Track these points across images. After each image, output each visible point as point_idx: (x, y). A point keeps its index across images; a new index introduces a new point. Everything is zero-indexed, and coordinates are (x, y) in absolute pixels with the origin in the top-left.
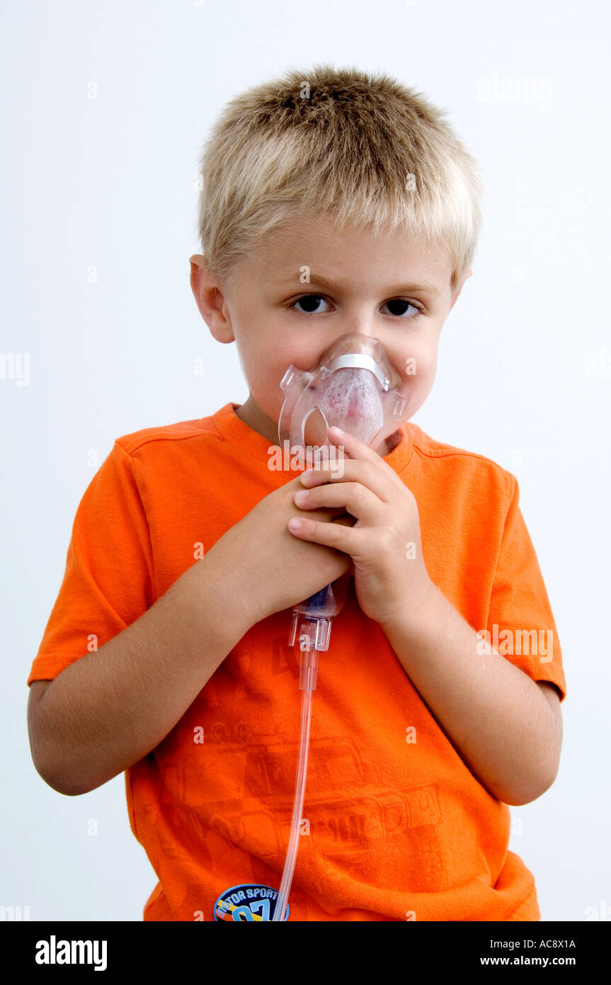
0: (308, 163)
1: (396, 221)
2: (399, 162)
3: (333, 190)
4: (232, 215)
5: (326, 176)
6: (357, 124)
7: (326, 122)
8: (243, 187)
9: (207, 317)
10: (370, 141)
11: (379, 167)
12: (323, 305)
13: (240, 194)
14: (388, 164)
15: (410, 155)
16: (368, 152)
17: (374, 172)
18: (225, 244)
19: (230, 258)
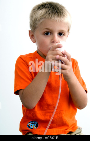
0: (47, 12)
1: (60, 20)
2: (60, 11)
4: (35, 22)
5: (49, 14)
7: (48, 7)
9: (31, 39)
10: (55, 9)
11: (57, 12)
12: (49, 34)
13: (36, 18)
14: (58, 12)
18: (34, 26)
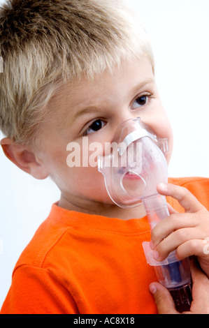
0: (55, 57)
2: (100, 27)
3: (77, 63)
5: (69, 59)
6: (64, 20)
7: (45, 28)
8: (20, 89)
9: (26, 169)
10: (78, 25)
11: (92, 36)
14: (96, 32)
15: (102, 20)
16: (82, 32)
17: (92, 41)
19: (31, 130)
